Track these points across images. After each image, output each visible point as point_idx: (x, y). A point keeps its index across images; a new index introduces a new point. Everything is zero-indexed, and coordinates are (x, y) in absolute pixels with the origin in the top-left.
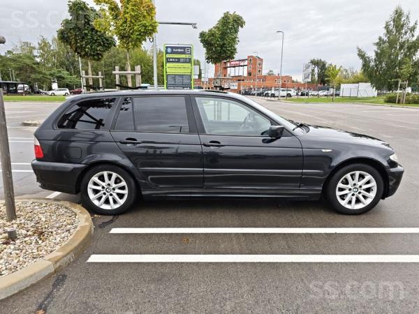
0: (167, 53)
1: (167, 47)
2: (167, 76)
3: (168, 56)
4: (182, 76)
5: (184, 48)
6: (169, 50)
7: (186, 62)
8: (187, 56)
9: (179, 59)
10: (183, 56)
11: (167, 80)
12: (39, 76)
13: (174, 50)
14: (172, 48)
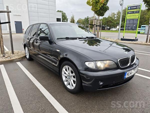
0: (128, 9)
1: (128, 7)
2: (127, 20)
3: (129, 11)
4: (133, 20)
5: (137, 6)
6: (129, 8)
7: (137, 13)
8: (138, 10)
9: (133, 12)
10: (136, 10)
11: (126, 22)
12: (112, 24)
13: (132, 8)
14: (131, 7)
